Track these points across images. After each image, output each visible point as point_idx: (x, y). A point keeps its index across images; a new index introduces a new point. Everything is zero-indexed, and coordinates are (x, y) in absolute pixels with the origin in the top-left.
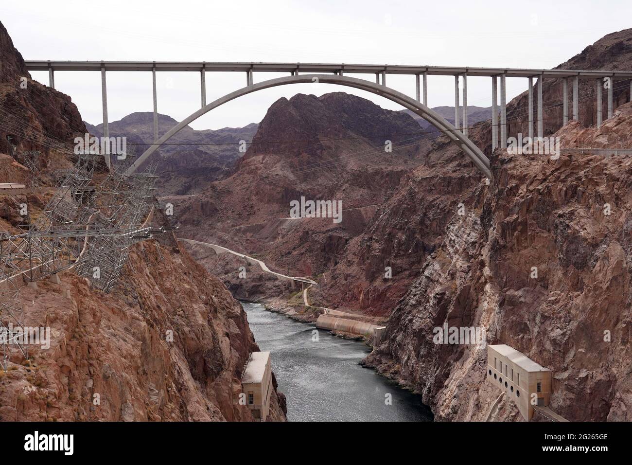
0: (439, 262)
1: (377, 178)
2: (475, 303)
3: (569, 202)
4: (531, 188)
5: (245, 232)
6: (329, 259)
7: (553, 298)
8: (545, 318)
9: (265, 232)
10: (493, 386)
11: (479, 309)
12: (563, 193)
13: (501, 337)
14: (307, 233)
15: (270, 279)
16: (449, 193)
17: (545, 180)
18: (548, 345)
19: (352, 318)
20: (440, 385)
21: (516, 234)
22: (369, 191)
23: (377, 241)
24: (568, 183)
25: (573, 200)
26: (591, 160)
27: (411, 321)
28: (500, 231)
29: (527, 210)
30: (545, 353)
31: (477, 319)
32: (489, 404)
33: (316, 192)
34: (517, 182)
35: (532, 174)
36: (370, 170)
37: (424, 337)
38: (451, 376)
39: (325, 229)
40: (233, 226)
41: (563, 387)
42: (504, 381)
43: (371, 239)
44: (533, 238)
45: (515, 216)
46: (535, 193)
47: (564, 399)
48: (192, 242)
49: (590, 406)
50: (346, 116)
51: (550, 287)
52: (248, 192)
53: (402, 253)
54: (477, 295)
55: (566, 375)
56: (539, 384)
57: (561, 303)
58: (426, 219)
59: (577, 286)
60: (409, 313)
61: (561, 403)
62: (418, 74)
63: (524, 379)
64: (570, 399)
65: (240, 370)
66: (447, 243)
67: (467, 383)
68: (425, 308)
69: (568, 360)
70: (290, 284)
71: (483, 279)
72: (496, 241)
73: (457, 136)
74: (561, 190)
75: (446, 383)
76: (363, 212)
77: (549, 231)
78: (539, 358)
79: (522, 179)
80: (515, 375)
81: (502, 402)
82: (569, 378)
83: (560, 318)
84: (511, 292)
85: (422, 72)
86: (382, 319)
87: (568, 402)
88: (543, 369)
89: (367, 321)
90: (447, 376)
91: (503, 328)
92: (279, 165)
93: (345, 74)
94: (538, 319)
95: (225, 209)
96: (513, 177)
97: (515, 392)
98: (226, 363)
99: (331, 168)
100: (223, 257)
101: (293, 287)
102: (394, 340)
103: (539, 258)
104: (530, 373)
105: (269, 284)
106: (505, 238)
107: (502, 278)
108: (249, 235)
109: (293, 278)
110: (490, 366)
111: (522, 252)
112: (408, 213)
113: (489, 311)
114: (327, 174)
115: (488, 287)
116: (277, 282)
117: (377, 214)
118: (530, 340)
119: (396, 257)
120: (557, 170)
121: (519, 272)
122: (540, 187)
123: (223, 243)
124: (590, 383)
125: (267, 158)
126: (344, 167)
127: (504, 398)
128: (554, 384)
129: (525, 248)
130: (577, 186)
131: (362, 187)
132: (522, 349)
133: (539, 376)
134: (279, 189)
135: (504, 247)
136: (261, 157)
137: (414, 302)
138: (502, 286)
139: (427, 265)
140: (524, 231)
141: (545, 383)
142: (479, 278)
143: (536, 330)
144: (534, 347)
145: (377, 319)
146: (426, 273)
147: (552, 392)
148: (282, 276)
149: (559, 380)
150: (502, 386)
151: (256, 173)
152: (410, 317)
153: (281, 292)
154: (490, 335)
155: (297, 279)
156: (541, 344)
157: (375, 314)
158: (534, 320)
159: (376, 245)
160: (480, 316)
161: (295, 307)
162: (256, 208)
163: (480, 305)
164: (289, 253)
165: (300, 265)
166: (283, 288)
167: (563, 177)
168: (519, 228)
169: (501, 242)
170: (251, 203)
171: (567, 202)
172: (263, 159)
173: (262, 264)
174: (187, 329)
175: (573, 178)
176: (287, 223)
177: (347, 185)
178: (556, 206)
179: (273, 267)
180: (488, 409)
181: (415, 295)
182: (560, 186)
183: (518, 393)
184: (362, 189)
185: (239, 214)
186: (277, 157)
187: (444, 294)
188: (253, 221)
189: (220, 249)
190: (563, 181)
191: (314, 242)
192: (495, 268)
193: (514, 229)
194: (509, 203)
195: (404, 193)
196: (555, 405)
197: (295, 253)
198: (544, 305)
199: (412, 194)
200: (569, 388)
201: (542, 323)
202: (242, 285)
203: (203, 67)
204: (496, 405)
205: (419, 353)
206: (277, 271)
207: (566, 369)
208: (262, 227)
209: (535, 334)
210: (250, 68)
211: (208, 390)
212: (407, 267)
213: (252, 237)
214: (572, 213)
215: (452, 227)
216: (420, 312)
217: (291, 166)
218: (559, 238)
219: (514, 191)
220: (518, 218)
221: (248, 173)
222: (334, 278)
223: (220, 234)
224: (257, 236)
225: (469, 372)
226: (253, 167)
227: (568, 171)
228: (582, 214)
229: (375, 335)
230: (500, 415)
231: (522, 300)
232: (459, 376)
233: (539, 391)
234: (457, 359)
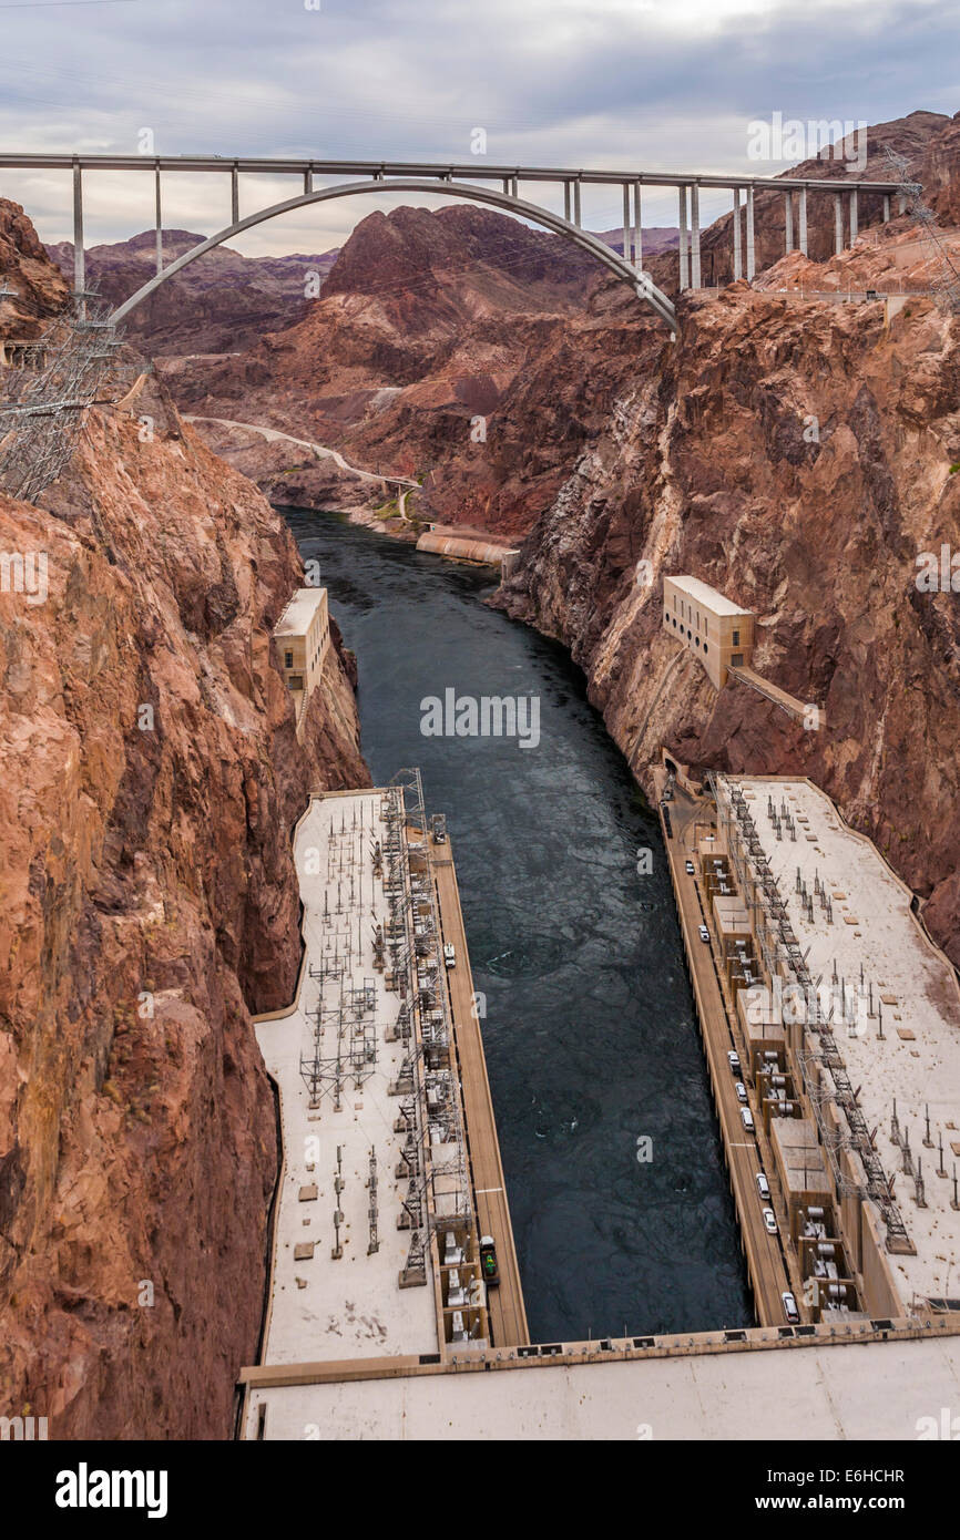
0: (600, 454)
1: (519, 329)
2: (648, 515)
3: (781, 367)
4: (728, 347)
5: (313, 409)
6: (442, 450)
7: (758, 507)
8: (744, 534)
9: (346, 409)
10: (671, 637)
11: (654, 524)
12: (772, 354)
13: (685, 565)
14: (409, 411)
15: (348, 480)
16: (623, 352)
17: (747, 335)
18: (750, 577)
19: (472, 538)
20: (595, 637)
21: (706, 413)
22: (506, 350)
23: (513, 423)
24: (779, 341)
25: (787, 365)
26: (814, 308)
27: (556, 541)
28: (684, 409)
29: (723, 378)
30: (745, 588)
31: (651, 538)
32: (665, 664)
33: (425, 350)
34: (709, 338)
35: (730, 326)
36: (508, 319)
37: (574, 564)
38: (611, 624)
39: (436, 405)
40: (295, 400)
41: (771, 638)
42: (686, 630)
43: (505, 419)
44: (729, 420)
45: (705, 388)
46: (733, 354)
47: (772, 656)
48: (230, 423)
49: (808, 666)
50: (475, 239)
51: (755, 490)
52: (320, 350)
53: (550, 441)
54: (652, 503)
55: (773, 620)
56: (736, 634)
57: (769, 514)
58: (588, 392)
59: (794, 488)
60: (555, 529)
61: (768, 662)
62: (567, 180)
63: (714, 626)
64: (781, 655)
65: (270, 615)
66: (614, 426)
67: (635, 634)
68: (578, 522)
69: (777, 598)
70: (380, 487)
71: (659, 480)
72: (677, 424)
73: (627, 271)
74: (770, 349)
75: (604, 634)
76: (496, 380)
77: (753, 409)
78: (737, 596)
79: (715, 333)
80: (702, 621)
81: (683, 662)
82: (779, 624)
83: (767, 536)
84: (699, 498)
85: (571, 178)
86: (516, 538)
87: (778, 660)
88: (742, 612)
89: (494, 543)
90: (606, 623)
91: (687, 551)
92: (368, 310)
93: (454, 180)
94: (736, 537)
95: (283, 374)
96: (704, 331)
97: (702, 645)
98: (243, 605)
99: (449, 314)
100: (276, 447)
101: (385, 491)
102: (531, 570)
103: (739, 448)
104: (722, 617)
105: (348, 488)
106: (691, 419)
107: (687, 478)
108: (319, 413)
109: (384, 478)
110: (667, 608)
111: (714, 439)
112: (559, 382)
113: (668, 527)
114: (443, 323)
115: (667, 491)
116: (359, 484)
117: (515, 382)
118: (726, 568)
119: (541, 446)
120: (764, 321)
121: (711, 469)
122: (740, 346)
123: (277, 424)
124: (808, 633)
125: (351, 300)
126: (469, 315)
127: (687, 655)
128: (757, 633)
129: (720, 433)
130: (793, 345)
131: (494, 343)
132: (715, 581)
133: (736, 623)
134: (368, 346)
135: (690, 431)
136: (342, 297)
137: (562, 514)
138: (686, 490)
139: (583, 459)
140: (717, 409)
141: (744, 632)
142: (656, 477)
143: (733, 553)
144: (731, 580)
145: (508, 540)
146: (581, 471)
147: (755, 645)
148: (367, 477)
149: (764, 627)
150: (683, 638)
151: (333, 322)
152: (555, 536)
153: (365, 500)
154: (669, 561)
155: (390, 479)
156: (739, 575)
157: (507, 532)
158: (731, 539)
159: (511, 429)
160: (656, 535)
161: (385, 521)
162: (332, 373)
163: (657, 518)
164: (381, 441)
165: (398, 459)
166: (368, 493)
167: (772, 331)
168: (711, 404)
169: (685, 425)
170: (323, 365)
171: (777, 367)
172: (345, 301)
173: (338, 458)
174: (179, 554)
175: (787, 333)
176: (379, 396)
177: (473, 340)
178: (762, 373)
179: (355, 462)
180: (662, 672)
181: (564, 503)
182: (768, 344)
183: (705, 646)
184: (495, 347)
185: (305, 383)
186: (367, 298)
187: (605, 501)
188: (327, 392)
189: (273, 435)
190: (773, 338)
191: (419, 424)
192: (677, 463)
193: (704, 406)
194: (696, 368)
195: (555, 351)
196: (759, 665)
197: (389, 440)
198: (745, 518)
199: (566, 355)
200: (779, 640)
201: (741, 544)
202: (304, 488)
203: (234, 166)
204: (675, 665)
205: (568, 589)
206: (359, 468)
207: (775, 611)
208: (340, 401)
209: (732, 559)
210: (307, 168)
211: (212, 646)
212: (555, 460)
213: (323, 417)
214: (785, 383)
215: (620, 403)
216: (570, 527)
217: (387, 313)
218: (766, 419)
219: (703, 350)
220: (708, 391)
221: (322, 322)
222: (447, 478)
223: (273, 412)
224: (333, 415)
225: (637, 617)
226: (329, 313)
227: (781, 323)
228: (799, 385)
229: (504, 563)
230: (680, 680)
231: (715, 509)
232: (623, 622)
233: (736, 643)
234: (622, 599)
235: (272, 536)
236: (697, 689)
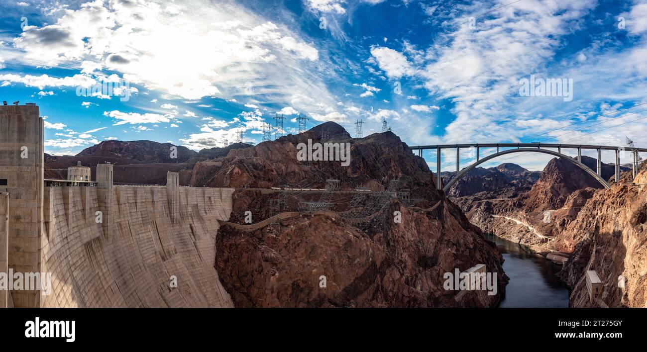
2: (591, 252)
5: (530, 215)
6: (563, 229)
8: (604, 259)
9: (539, 216)
11: (592, 255)
13: (593, 268)
15: (535, 237)
18: (604, 272)
19: (561, 255)
31: (590, 259)
36: (588, 190)
39: (563, 216)
40: (526, 213)
41: (606, 290)
42: (588, 286)
47: (606, 295)
48: (508, 218)
54: (592, 248)
55: (607, 285)
56: (597, 288)
60: (574, 254)
63: (591, 286)
69: (608, 279)
70: (543, 239)
71: (593, 241)
75: (576, 286)
78: (600, 277)
80: (590, 284)
81: (586, 295)
84: (599, 247)
88: (601, 282)
91: (595, 263)
95: (525, 205)
97: (590, 291)
98: (438, 263)
100: (519, 226)
104: (593, 283)
105: (534, 239)
109: (545, 236)
110: (587, 280)
115: (595, 245)
116: (537, 238)
120: (618, 192)
123: (520, 220)
128: (603, 289)
130: (624, 200)
133: (597, 285)
138: (597, 244)
141: (600, 288)
147: (602, 292)
148: (540, 236)
149: (605, 287)
150: (588, 288)
153: (538, 243)
154: (591, 266)
155: (547, 237)
156: (602, 271)
160: (592, 258)
163: (593, 253)
166: (539, 241)
173: (535, 230)
179: (538, 231)
188: (535, 211)
189: (518, 222)
190: (620, 198)
196: (603, 298)
203: (477, 146)
206: (539, 233)
207: (607, 282)
209: (601, 267)
210: (498, 145)
211: (426, 271)
222: (560, 237)
223: (520, 216)
224: (535, 217)
229: (563, 263)
230: (584, 300)
231: (601, 251)
232: (579, 283)
233: (597, 291)
234: (582, 276)
235: (470, 249)
236: (587, 303)
